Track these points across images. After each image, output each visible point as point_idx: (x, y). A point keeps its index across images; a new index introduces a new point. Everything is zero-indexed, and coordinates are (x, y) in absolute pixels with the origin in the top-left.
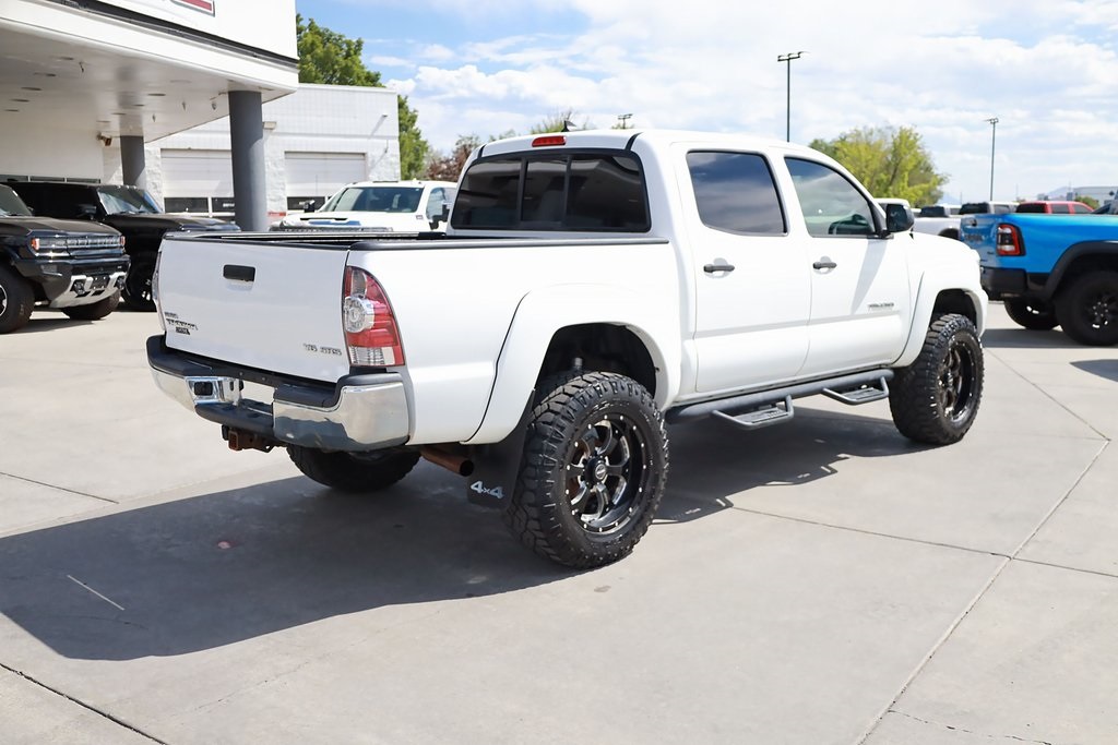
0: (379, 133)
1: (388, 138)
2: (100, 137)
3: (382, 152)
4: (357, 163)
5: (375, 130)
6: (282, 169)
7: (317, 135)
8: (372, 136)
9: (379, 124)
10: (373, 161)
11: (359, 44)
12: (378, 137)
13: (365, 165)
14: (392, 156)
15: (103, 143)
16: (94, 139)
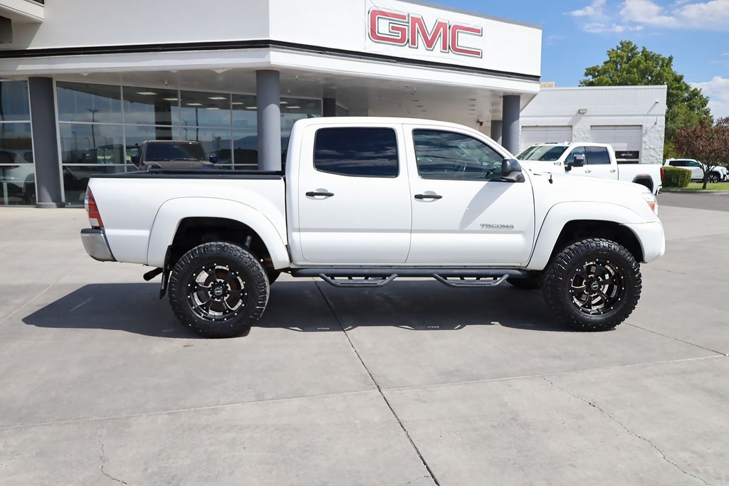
0: (652, 113)
1: (657, 115)
2: (478, 122)
3: (653, 124)
4: (635, 132)
5: (650, 111)
6: (588, 136)
7: (611, 116)
8: (647, 115)
9: (652, 108)
10: (646, 130)
11: (671, 59)
12: (651, 115)
13: (641, 132)
14: (660, 126)
15: (479, 124)
16: (475, 122)
